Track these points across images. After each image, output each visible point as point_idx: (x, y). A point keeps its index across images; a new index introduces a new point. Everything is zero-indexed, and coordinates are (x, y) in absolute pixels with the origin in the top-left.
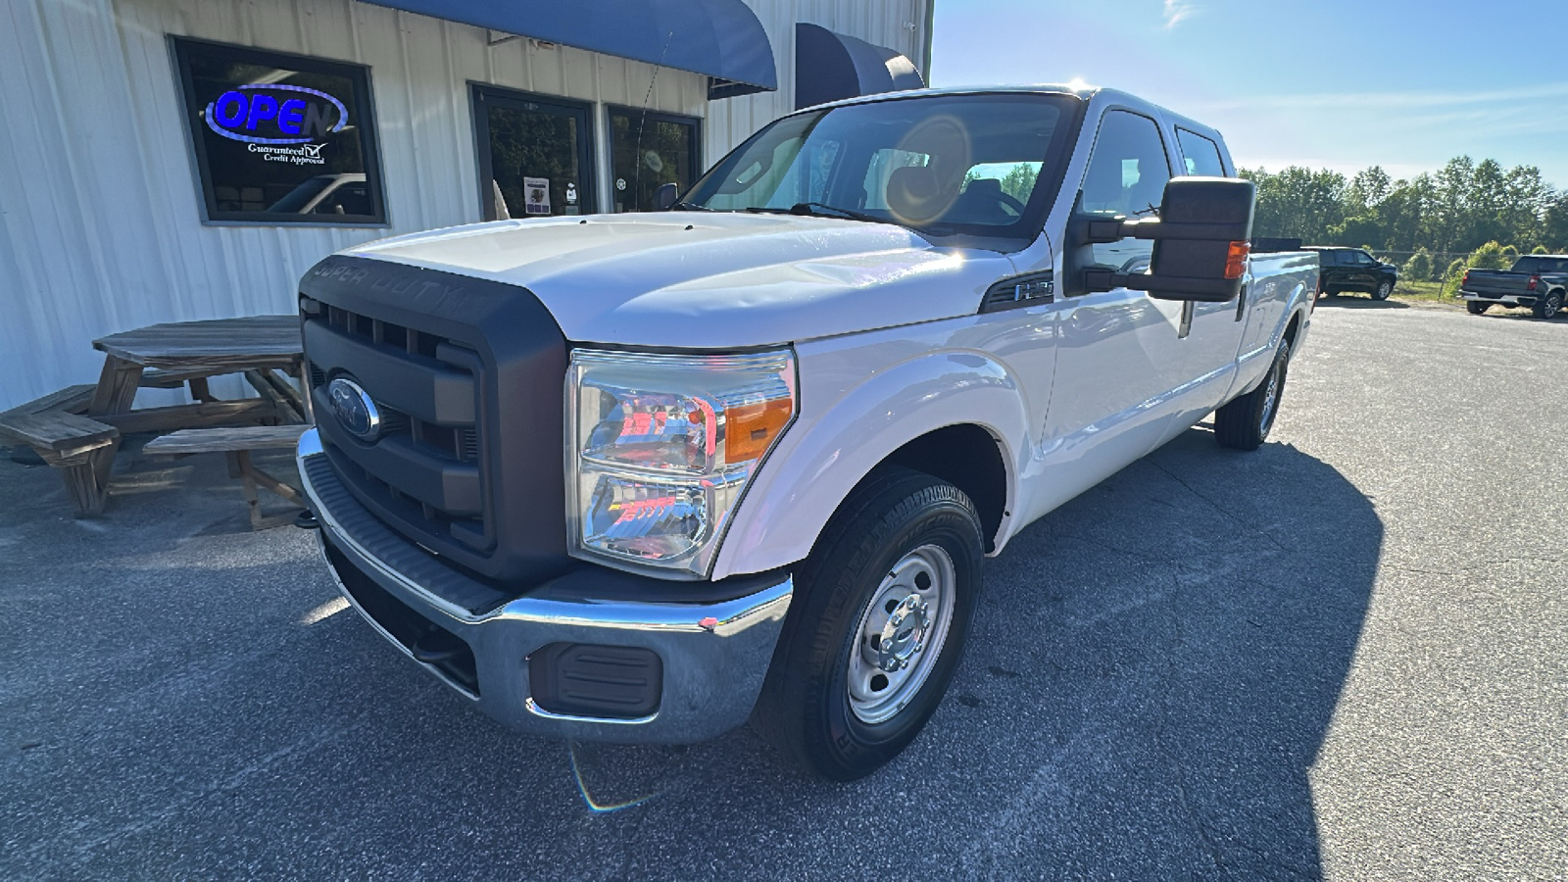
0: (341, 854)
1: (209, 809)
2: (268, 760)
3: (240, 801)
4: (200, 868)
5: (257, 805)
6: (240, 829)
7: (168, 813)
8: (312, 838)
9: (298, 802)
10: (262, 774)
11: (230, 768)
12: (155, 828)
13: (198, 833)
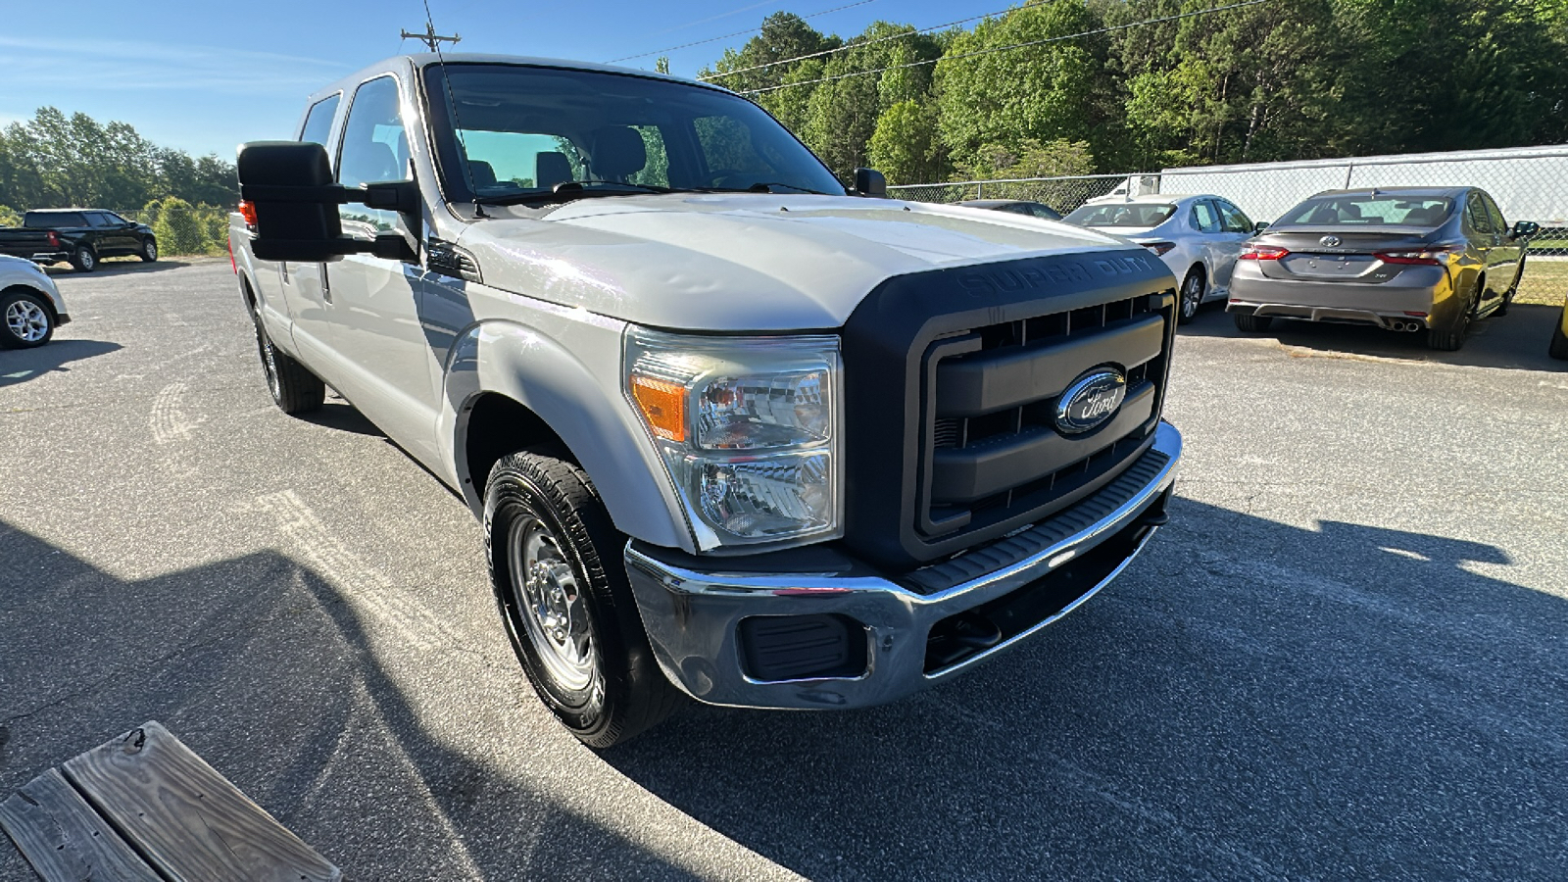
0: (1180, 710)
1: (1201, 819)
2: (1126, 805)
3: (1180, 799)
4: (1249, 787)
5: (1176, 784)
6: (1204, 782)
7: (1228, 849)
8: (1180, 732)
9: (1157, 757)
10: (1144, 800)
11: (1155, 830)
12: (1246, 848)
13: (1227, 811)
